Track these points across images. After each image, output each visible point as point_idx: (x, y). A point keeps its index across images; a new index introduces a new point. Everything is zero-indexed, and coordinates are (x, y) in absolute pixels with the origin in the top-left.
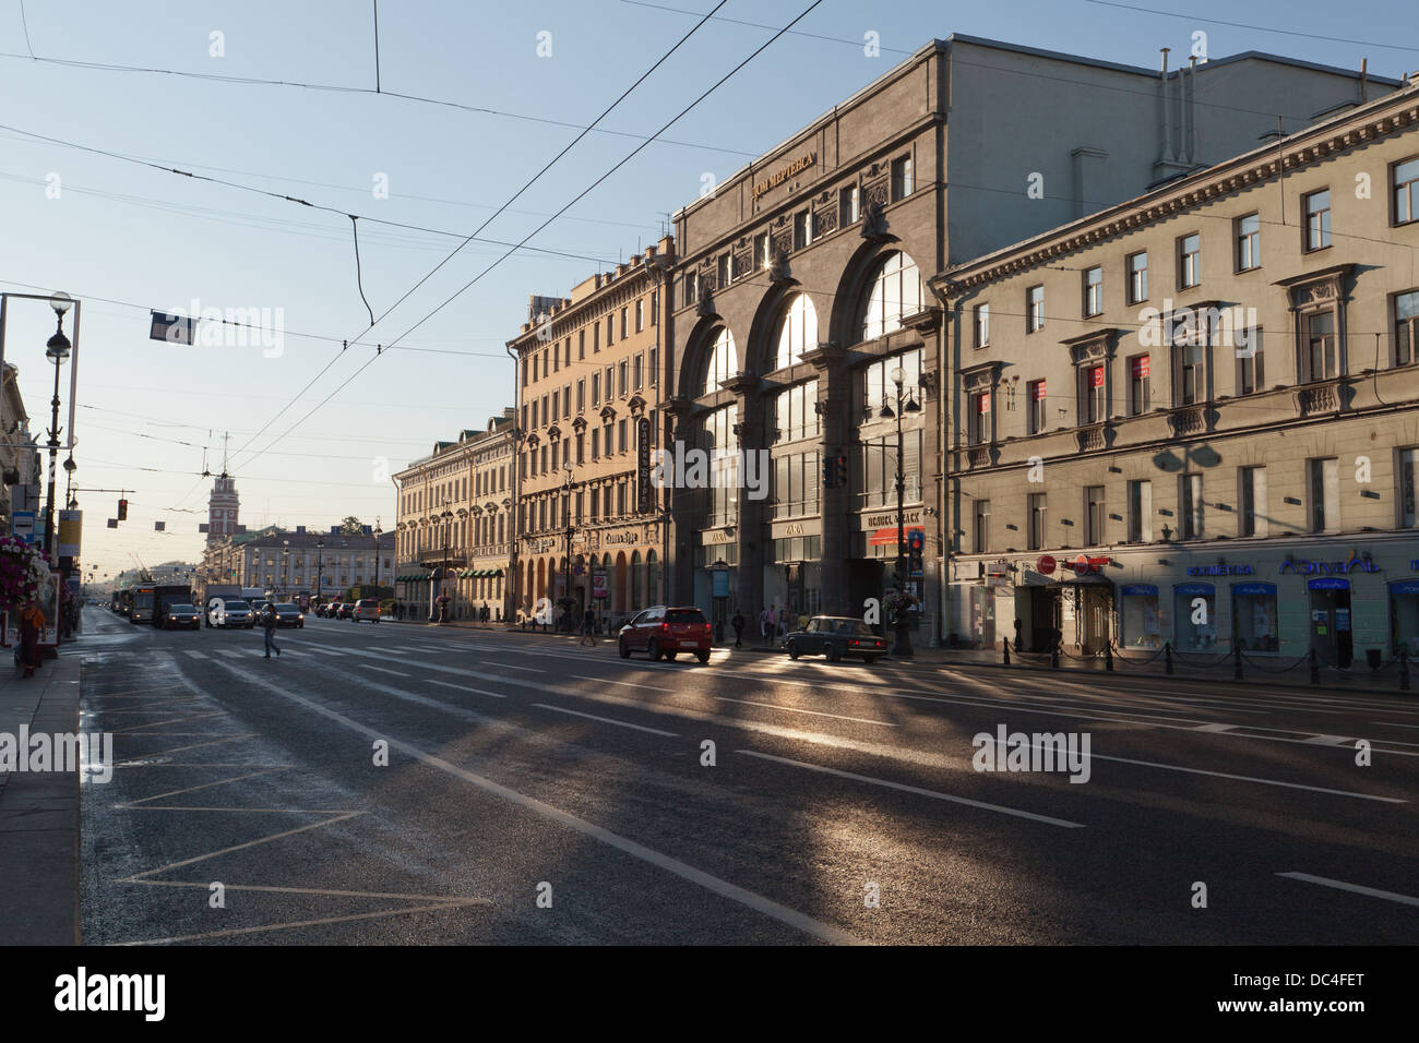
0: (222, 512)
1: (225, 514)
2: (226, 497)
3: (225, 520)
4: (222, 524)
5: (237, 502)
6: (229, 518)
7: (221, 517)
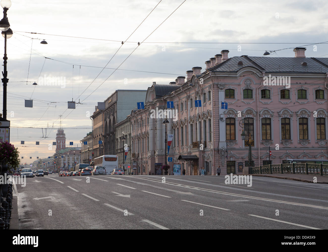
0: (60, 141)
1: (61, 142)
2: (61, 136)
3: (61, 144)
4: (60, 145)
5: (65, 138)
6: (62, 143)
7: (60, 143)
